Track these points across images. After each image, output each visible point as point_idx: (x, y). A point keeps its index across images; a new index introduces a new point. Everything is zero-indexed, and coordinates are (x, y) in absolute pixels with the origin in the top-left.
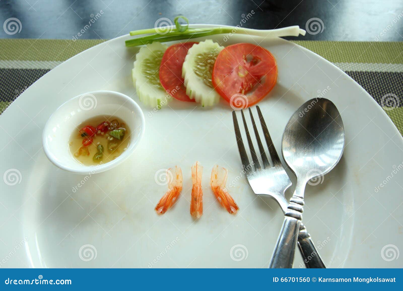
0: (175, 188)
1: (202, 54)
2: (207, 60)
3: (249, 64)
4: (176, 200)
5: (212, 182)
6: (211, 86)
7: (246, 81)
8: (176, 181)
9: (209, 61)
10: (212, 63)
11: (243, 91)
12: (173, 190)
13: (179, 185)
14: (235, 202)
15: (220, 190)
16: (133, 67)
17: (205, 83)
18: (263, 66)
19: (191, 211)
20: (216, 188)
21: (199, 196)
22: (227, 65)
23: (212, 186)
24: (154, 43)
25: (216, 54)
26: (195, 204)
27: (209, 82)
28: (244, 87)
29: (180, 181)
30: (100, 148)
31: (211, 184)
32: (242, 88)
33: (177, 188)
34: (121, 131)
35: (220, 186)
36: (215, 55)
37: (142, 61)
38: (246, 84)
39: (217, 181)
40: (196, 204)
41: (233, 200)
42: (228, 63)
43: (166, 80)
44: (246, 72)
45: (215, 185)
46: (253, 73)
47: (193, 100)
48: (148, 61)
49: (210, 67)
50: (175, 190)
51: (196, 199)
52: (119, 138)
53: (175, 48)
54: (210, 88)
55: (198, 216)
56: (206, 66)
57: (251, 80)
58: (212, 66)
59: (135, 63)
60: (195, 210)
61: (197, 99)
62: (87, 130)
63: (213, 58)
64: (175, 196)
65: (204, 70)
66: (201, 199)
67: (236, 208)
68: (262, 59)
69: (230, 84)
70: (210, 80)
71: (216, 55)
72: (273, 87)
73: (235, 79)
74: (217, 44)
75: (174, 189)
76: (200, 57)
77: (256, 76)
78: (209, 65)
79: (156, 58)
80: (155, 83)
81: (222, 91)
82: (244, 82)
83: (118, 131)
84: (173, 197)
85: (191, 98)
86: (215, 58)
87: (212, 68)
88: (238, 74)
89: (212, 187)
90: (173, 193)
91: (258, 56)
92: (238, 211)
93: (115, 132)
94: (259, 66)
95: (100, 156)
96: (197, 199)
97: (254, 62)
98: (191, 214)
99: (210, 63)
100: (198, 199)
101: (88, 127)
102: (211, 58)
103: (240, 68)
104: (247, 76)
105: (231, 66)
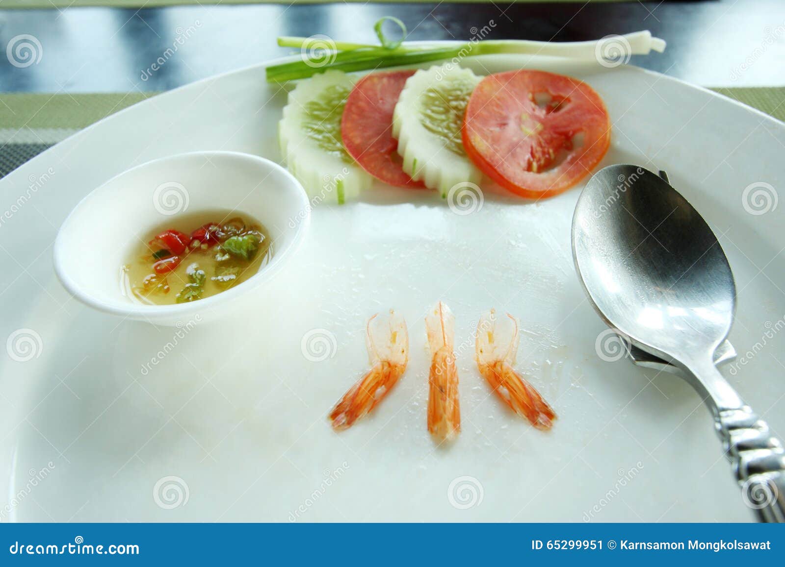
0: (385, 363)
1: (438, 89)
2: (449, 101)
3: (544, 112)
4: (385, 395)
5: (481, 351)
6: (461, 152)
7: (540, 144)
8: (389, 347)
9: (454, 103)
10: (460, 107)
11: (535, 165)
12: (380, 367)
13: (398, 358)
14: (543, 401)
15: (504, 367)
16: (281, 117)
17: (448, 148)
18: (576, 113)
19: (429, 424)
20: (493, 364)
21: (452, 382)
22: (495, 109)
23: (482, 363)
24: (328, 73)
25: (468, 89)
26: (441, 402)
27: (457, 144)
28: (538, 155)
29: (401, 350)
30: (197, 277)
31: (478, 360)
32: (532, 159)
33: (389, 365)
34: (249, 238)
35: (504, 359)
36: (465, 92)
37: (302, 106)
38: (539, 149)
39: (495, 347)
40: (445, 400)
41: (537, 395)
42: (498, 106)
43: (357, 141)
44: (539, 126)
45: (486, 359)
46: (554, 128)
47: (420, 185)
48: (316, 107)
49: (457, 116)
50: (386, 368)
51: (442, 389)
52: (245, 254)
53: (376, 80)
54: (458, 157)
55: (450, 434)
56: (447, 111)
57: (550, 142)
58: (460, 113)
59: (286, 109)
60: (441, 418)
61: (429, 183)
62: (168, 240)
63: (461, 97)
64: (383, 384)
65: (443, 121)
66: (456, 393)
67: (550, 415)
68: (572, 99)
69: (504, 146)
70: (459, 141)
71: (469, 91)
72: (603, 154)
73: (515, 139)
74: (468, 72)
75: (383, 366)
76: (432, 95)
77: (561, 134)
78: (453, 112)
79: (333, 99)
80: (330, 148)
81: (488, 159)
82: (534, 144)
83: (243, 240)
84: (378, 384)
85: (415, 177)
86: (467, 98)
87: (461, 117)
88: (521, 129)
89: (480, 365)
90: (379, 374)
91: (562, 94)
92: (554, 422)
93: (236, 242)
94: (568, 112)
95: (194, 294)
96: (445, 387)
97: (554, 106)
98: (430, 429)
99: (456, 108)
100: (450, 388)
101: (170, 231)
102: (457, 98)
103: (525, 117)
104: (540, 133)
105: (504, 113)
